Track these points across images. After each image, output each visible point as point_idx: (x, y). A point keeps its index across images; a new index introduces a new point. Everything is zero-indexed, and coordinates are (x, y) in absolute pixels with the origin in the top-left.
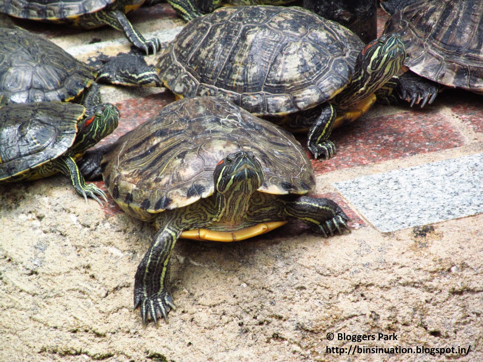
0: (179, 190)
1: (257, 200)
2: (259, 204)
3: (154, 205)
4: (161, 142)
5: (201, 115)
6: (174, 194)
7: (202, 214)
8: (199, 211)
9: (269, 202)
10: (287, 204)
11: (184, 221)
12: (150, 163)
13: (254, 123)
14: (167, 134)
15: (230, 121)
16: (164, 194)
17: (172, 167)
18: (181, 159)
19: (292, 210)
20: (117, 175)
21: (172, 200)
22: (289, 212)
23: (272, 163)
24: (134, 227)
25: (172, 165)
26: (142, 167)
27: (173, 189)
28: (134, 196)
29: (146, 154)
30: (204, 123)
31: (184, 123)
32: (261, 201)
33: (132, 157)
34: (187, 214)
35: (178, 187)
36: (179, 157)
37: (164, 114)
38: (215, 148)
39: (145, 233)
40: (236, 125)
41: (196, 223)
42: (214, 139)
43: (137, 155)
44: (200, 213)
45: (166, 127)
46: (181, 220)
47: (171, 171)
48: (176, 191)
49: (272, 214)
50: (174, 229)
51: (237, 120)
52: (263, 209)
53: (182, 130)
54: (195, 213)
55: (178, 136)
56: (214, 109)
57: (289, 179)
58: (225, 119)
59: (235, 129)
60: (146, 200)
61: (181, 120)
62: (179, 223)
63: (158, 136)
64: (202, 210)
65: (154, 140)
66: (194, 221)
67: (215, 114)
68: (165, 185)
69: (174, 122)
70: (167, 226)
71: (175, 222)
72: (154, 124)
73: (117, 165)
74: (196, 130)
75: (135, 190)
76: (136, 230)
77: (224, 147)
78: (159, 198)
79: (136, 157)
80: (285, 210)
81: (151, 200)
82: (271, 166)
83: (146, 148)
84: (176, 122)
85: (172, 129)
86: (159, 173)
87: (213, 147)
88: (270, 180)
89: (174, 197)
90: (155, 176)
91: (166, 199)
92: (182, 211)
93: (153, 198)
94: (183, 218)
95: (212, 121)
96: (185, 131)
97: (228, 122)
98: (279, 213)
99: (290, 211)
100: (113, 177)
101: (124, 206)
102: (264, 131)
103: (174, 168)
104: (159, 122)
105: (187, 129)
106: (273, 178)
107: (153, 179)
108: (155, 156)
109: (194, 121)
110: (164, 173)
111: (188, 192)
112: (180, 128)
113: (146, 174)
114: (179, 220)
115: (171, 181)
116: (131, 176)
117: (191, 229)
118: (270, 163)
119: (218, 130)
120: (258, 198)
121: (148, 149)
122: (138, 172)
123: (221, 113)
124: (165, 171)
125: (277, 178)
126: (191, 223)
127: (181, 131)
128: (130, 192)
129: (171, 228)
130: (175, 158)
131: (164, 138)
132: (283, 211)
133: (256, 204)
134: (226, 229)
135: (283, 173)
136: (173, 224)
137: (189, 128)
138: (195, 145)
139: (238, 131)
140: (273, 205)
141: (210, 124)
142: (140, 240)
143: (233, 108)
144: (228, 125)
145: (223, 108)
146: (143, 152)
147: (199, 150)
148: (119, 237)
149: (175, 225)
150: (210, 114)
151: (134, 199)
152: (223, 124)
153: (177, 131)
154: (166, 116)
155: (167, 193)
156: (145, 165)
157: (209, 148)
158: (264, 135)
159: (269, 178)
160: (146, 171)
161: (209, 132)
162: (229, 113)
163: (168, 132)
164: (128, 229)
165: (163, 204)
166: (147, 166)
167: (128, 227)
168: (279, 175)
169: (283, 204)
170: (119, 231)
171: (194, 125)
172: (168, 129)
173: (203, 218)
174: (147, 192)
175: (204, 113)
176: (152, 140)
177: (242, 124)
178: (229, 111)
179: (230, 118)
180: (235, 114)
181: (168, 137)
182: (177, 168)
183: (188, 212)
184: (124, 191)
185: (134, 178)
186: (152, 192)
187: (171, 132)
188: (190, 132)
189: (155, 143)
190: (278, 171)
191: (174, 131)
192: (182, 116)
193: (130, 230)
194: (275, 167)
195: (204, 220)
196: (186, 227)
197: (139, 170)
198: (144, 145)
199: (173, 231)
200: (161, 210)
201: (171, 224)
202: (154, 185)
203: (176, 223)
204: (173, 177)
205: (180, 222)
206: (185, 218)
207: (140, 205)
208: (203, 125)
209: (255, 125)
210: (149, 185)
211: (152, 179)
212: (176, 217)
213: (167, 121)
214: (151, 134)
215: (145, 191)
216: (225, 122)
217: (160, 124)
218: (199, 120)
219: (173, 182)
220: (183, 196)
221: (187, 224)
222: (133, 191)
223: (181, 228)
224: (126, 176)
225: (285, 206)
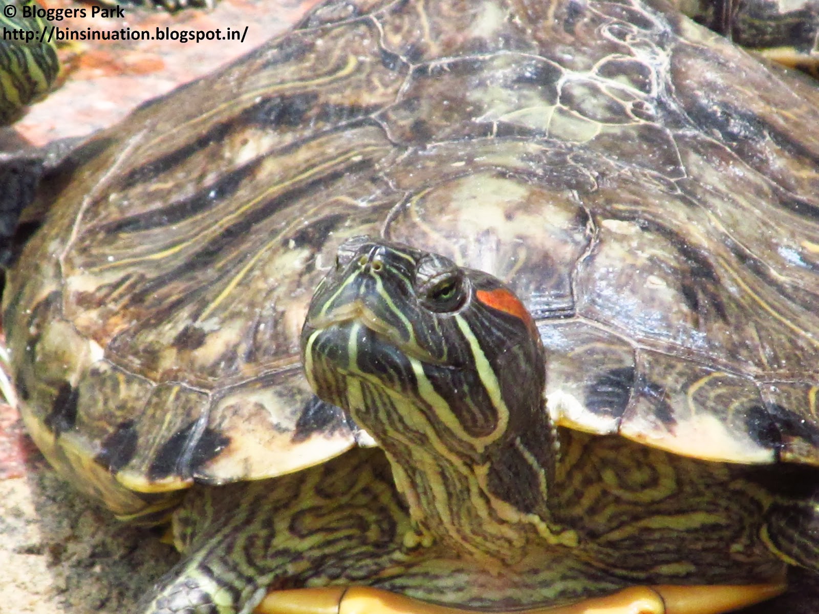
0: (267, 398)
1: (638, 476)
2: (648, 495)
3: (151, 454)
4: (273, 153)
5: (480, 46)
6: (245, 412)
7: (372, 517)
8: (363, 499)
9: (698, 494)
10: (775, 508)
11: (283, 540)
12: (198, 248)
13: (725, 105)
14: (306, 122)
15: (606, 84)
16: (205, 407)
17: (261, 285)
18: (306, 253)
19: (791, 540)
20: (48, 288)
21: (226, 442)
22: (778, 546)
23: (731, 310)
24: (99, 537)
25: (265, 277)
26: (157, 264)
27: (245, 386)
28: (84, 399)
29: (198, 204)
30: (482, 84)
31: (392, 75)
32: (654, 482)
33: (138, 209)
34: (302, 512)
35: (267, 381)
36: (302, 239)
37: (323, 22)
38: (464, 216)
39: (144, 571)
40: (629, 106)
41: (340, 556)
42: (478, 169)
43: (157, 205)
44: (363, 512)
45: (313, 85)
46: (272, 535)
47: (252, 305)
48: (254, 398)
49: (699, 546)
50: (230, 577)
51: (644, 86)
52: (656, 522)
53: (376, 107)
54: (341, 508)
55: (348, 134)
56: (551, 21)
57: (797, 393)
58: (585, 76)
59: (616, 129)
60: (126, 425)
61: (387, 59)
62: (258, 551)
63: (264, 125)
64: (375, 498)
65: (245, 142)
66: (329, 543)
67: (545, 47)
68: (217, 364)
69: (352, 63)
70: (200, 556)
71: (241, 540)
72: (265, 66)
73: (64, 241)
74: (436, 119)
75: (95, 373)
76: (107, 554)
77: (509, 217)
78: (178, 424)
79: (152, 214)
80: (764, 534)
81: (141, 428)
82: (717, 325)
83: (202, 176)
84: (360, 67)
85: (335, 98)
86: (204, 304)
87: (457, 211)
88: (693, 390)
89: (243, 426)
90: (182, 320)
91: (208, 432)
92: (279, 494)
93: (156, 421)
94: (282, 525)
95: (521, 80)
96: (384, 117)
97: (594, 91)
98: (736, 547)
99: (784, 542)
100: (33, 295)
101: (41, 439)
102: (766, 146)
103: (271, 291)
104: (287, 58)
105: (395, 109)
106: (713, 383)
107: (174, 333)
108: (227, 221)
109: (441, 71)
110: (223, 307)
111: (306, 411)
112: (368, 99)
113: (160, 300)
114: (263, 533)
115: (243, 349)
116: (101, 303)
117: (316, 581)
118: (720, 310)
119: (531, 125)
120: (639, 465)
121: (210, 179)
122: (133, 286)
123: (578, 46)
124: (232, 298)
125: (736, 385)
126: (317, 553)
127: (368, 110)
128: (73, 379)
129: (217, 569)
130: (285, 243)
131: (289, 138)
132: (755, 539)
133: (627, 496)
134: (475, 591)
135: (775, 359)
136: (230, 549)
137: (410, 102)
138: (387, 193)
139: (625, 137)
140: (712, 508)
141: (505, 93)
142: (114, 604)
143: (645, 24)
144: (590, 104)
145: (596, 21)
146: (190, 191)
147: (395, 218)
148: (24, 578)
149: (237, 556)
150: (522, 45)
151: (81, 412)
152: (567, 98)
153: (353, 110)
154: (325, 32)
155: (215, 404)
156: (176, 256)
157: (442, 211)
158: (761, 167)
159: (696, 378)
160: (164, 290)
161: (485, 129)
162: (614, 48)
163: (313, 112)
164: (71, 547)
165: (187, 457)
166: (179, 262)
167: (74, 538)
168: (752, 369)
169: (759, 505)
170: (30, 551)
171: (433, 88)
172: (315, 96)
173: (373, 534)
174: (135, 387)
175: (497, 34)
176: (239, 138)
177: (661, 104)
178: (621, 35)
179: (610, 71)
180: (641, 56)
181: (307, 133)
182: (281, 291)
183: (308, 500)
184: (54, 370)
185: (106, 316)
186: (158, 392)
187: (324, 115)
188: (406, 121)
189: (245, 155)
190: (752, 350)
191: (340, 111)
192: (396, 39)
193: (80, 550)
194: (738, 328)
195: (377, 545)
196: (291, 569)
197: (142, 277)
198: (199, 159)
199: (222, 583)
200: (172, 483)
201: (220, 552)
202: (169, 360)
203: (247, 549)
204: (256, 331)
205: (267, 545)
206: (292, 529)
207: (98, 448)
208: (474, 95)
209: (727, 115)
210: (152, 356)
211: (170, 331)
212: (248, 522)
213: (324, 57)
214: (237, 110)
215: (129, 381)
216: (577, 92)
217: (288, 71)
218: (464, 70)
219: (251, 357)
220: (278, 428)
221: (297, 556)
222: (83, 377)
223: (262, 571)
224: (84, 300)
225: (767, 518)
